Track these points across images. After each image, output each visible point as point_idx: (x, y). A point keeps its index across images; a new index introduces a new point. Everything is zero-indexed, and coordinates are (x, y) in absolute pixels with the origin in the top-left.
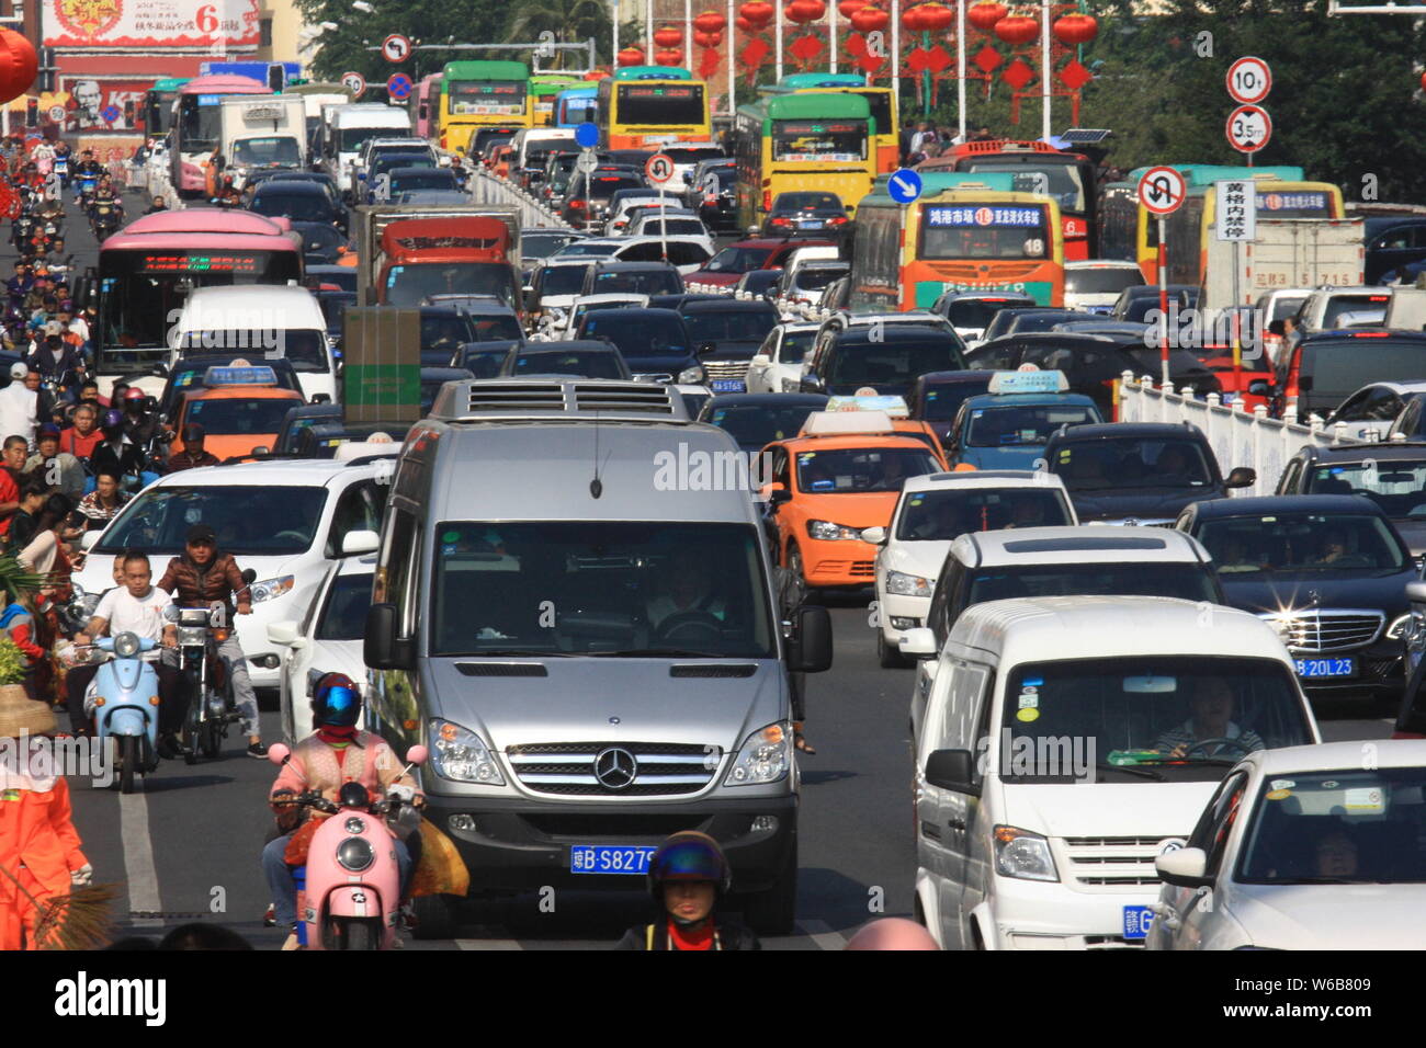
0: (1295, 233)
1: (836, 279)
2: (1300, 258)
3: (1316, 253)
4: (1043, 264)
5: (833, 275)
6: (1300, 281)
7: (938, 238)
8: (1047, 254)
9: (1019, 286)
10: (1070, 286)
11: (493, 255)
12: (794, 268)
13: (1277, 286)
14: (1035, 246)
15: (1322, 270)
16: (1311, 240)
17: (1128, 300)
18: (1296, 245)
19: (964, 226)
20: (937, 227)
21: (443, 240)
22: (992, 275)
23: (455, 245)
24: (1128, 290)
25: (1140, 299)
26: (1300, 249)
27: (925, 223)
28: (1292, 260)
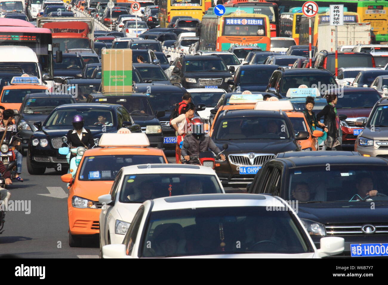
0: (348, 28)
1: (194, 43)
2: (349, 36)
3: (354, 35)
4: (264, 37)
5: (194, 41)
6: (349, 43)
7: (228, 29)
8: (265, 34)
9: (256, 45)
10: (271, 46)
11: (82, 35)
12: (180, 39)
13: (341, 45)
14: (261, 32)
15: (356, 40)
16: (353, 30)
17: (291, 50)
18: (348, 32)
19: (237, 25)
20: (229, 25)
21: (64, 30)
22: (246, 41)
23: (69, 31)
24: (291, 47)
25: (295, 50)
26: (349, 33)
27: (225, 24)
28: (346, 36)
